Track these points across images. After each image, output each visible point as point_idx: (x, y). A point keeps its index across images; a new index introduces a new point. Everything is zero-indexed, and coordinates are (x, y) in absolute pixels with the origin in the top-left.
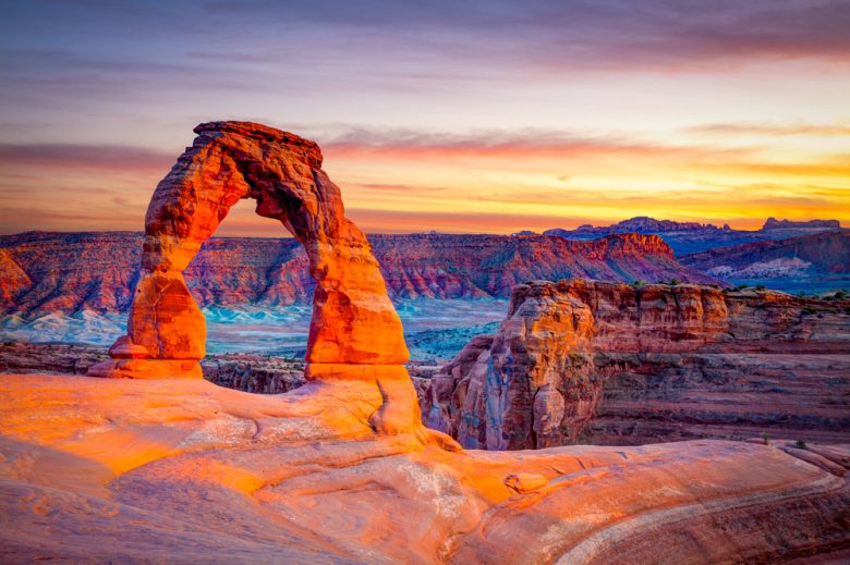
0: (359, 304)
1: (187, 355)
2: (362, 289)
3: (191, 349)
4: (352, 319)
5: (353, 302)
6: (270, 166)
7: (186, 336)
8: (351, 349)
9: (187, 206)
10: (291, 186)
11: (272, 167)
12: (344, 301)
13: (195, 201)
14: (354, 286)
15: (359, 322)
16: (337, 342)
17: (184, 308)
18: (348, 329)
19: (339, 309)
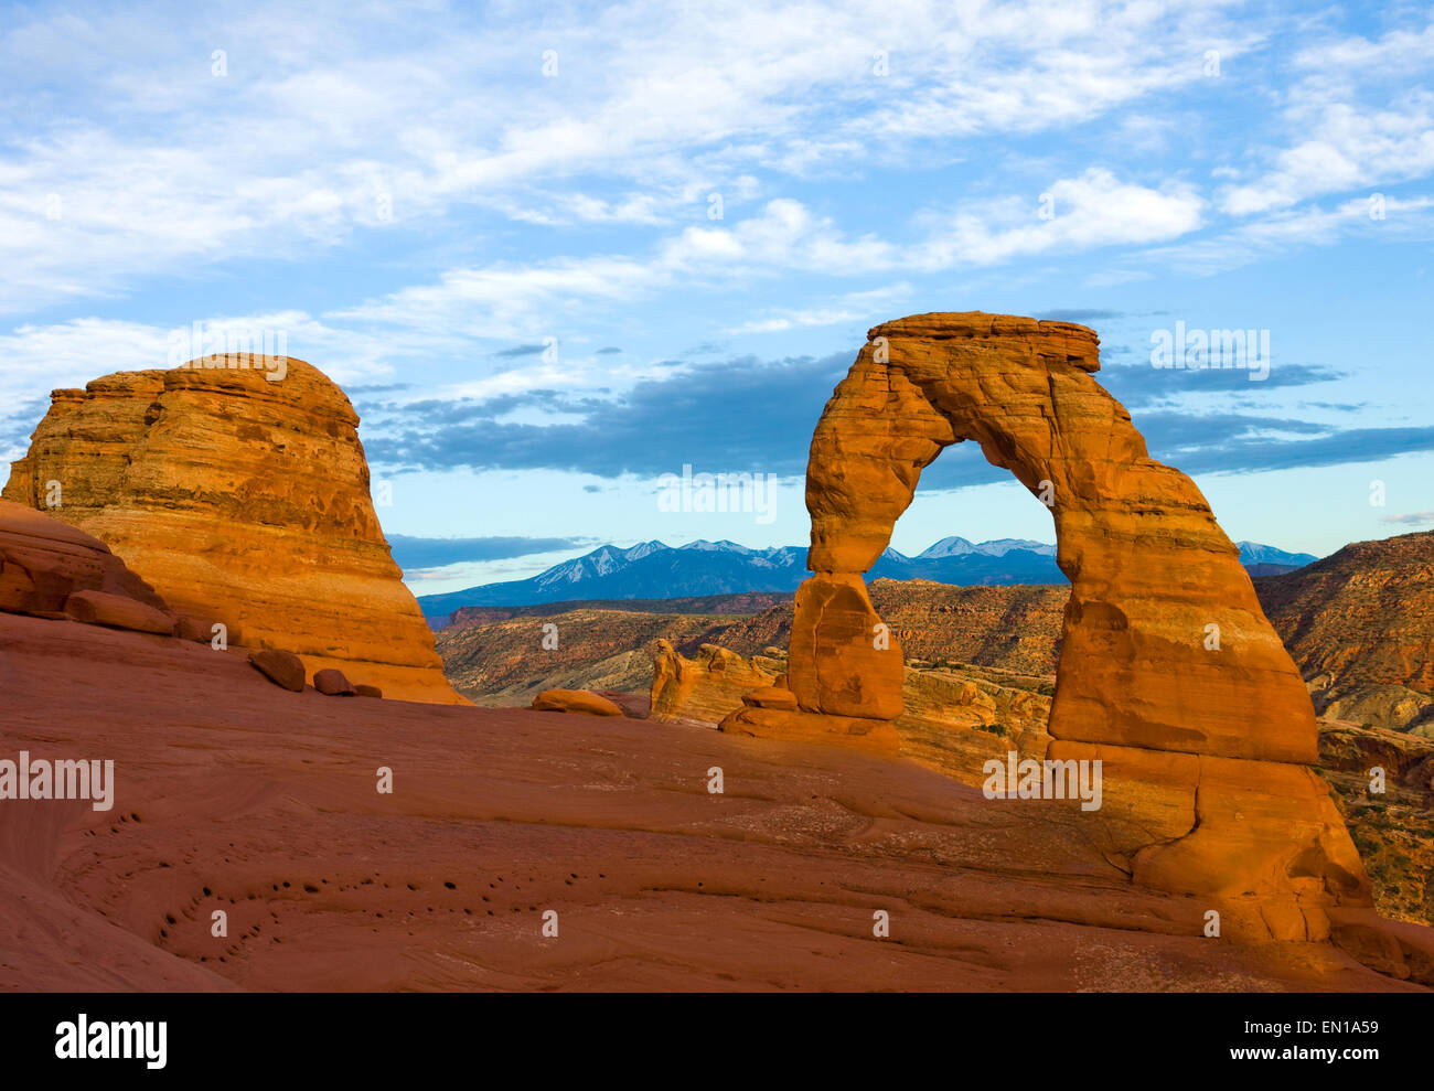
0: (1147, 628)
1: (857, 709)
2: (1160, 598)
3: (864, 701)
4: (1131, 658)
5: (1134, 624)
6: (959, 384)
7: (857, 679)
8: (1132, 718)
9: (833, 468)
10: (997, 412)
11: (962, 385)
12: (1118, 621)
13: (843, 459)
14: (1144, 591)
15: (1146, 664)
16: (1101, 702)
17: (857, 633)
18: (1125, 679)
19: (1106, 637)
